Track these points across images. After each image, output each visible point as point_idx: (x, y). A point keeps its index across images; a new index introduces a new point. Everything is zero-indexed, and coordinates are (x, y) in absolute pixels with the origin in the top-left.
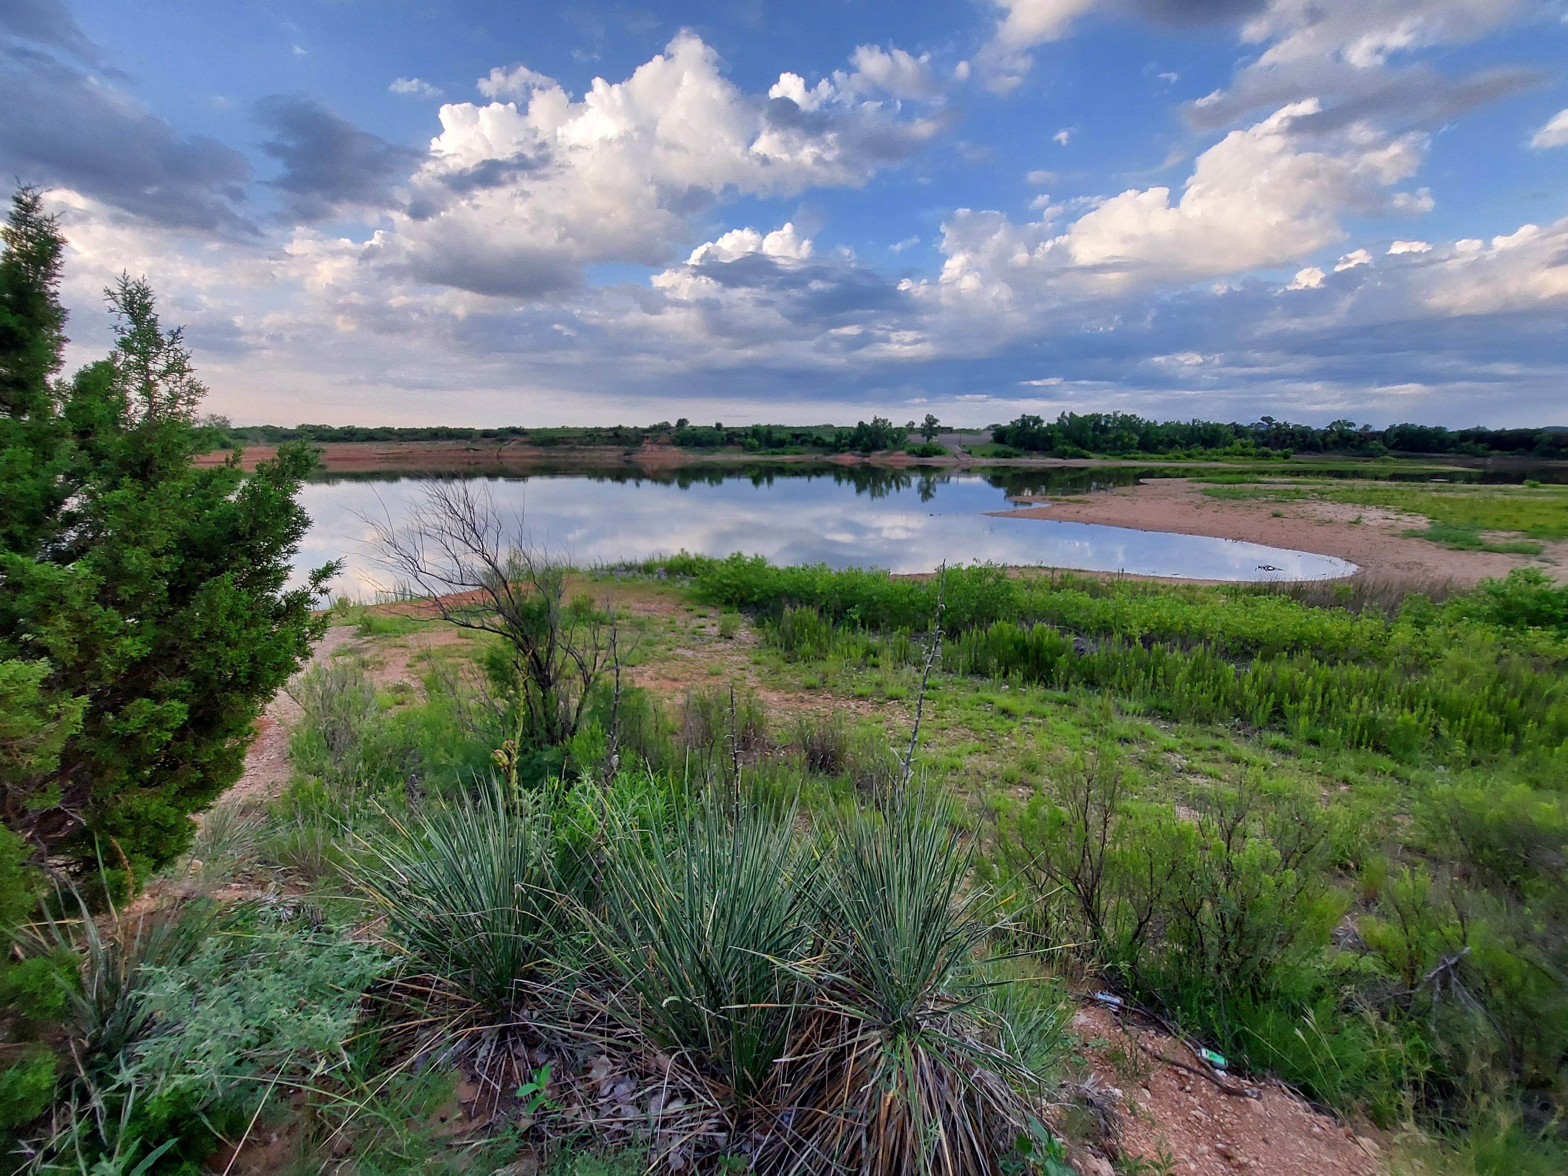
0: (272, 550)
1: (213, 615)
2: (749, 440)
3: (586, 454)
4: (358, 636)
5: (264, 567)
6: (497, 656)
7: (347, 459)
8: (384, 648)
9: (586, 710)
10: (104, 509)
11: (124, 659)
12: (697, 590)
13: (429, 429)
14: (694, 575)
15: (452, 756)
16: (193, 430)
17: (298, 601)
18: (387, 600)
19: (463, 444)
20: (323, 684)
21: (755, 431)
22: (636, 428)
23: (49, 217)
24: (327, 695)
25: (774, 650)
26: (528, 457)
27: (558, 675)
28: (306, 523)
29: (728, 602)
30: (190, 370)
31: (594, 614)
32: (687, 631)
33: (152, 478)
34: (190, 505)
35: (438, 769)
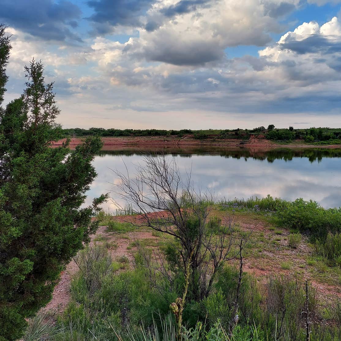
0: (79, 188)
1: (50, 218)
2: (309, 136)
3: (220, 143)
4: (106, 231)
5: (74, 196)
6: (172, 247)
7: (110, 145)
8: (117, 239)
9: (215, 282)
10: (12, 166)
11: (11, 237)
12: (276, 219)
13: (147, 131)
14: (275, 210)
15: (145, 301)
16: (52, 130)
17: (87, 213)
18: (121, 214)
19: (162, 138)
20: (89, 255)
21: (312, 131)
22: (246, 130)
23: (6, 38)
24: (89, 262)
25: (321, 258)
26: (192, 145)
27: (201, 261)
28: (95, 175)
29: (294, 227)
30: (54, 102)
31: (221, 228)
32: (270, 242)
33: (33, 152)
34: (47, 165)
35: (138, 307)
